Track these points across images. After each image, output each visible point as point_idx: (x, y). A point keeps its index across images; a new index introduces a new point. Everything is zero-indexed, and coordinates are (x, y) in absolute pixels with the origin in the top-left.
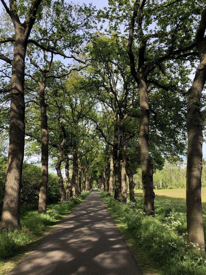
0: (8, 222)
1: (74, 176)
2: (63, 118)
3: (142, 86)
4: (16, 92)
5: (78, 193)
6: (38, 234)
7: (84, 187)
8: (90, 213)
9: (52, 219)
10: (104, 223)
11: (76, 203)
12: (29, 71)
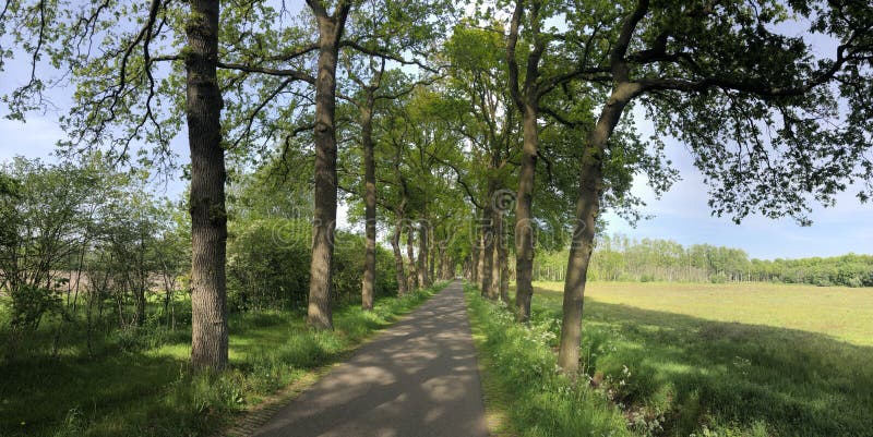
0: (315, 319)
1: (421, 256)
2: (404, 162)
3: (528, 117)
4: (323, 127)
5: (428, 283)
6: (355, 341)
7: (440, 275)
8: (439, 315)
9: (381, 321)
10: (455, 332)
11: (423, 298)
12: (347, 90)
